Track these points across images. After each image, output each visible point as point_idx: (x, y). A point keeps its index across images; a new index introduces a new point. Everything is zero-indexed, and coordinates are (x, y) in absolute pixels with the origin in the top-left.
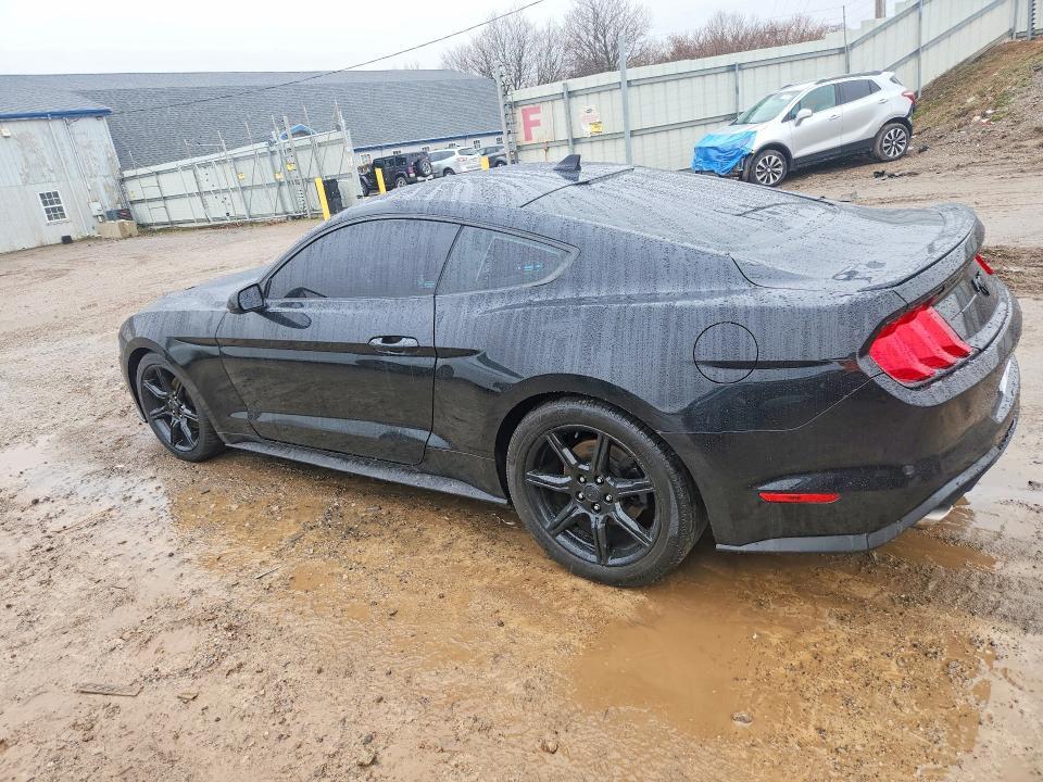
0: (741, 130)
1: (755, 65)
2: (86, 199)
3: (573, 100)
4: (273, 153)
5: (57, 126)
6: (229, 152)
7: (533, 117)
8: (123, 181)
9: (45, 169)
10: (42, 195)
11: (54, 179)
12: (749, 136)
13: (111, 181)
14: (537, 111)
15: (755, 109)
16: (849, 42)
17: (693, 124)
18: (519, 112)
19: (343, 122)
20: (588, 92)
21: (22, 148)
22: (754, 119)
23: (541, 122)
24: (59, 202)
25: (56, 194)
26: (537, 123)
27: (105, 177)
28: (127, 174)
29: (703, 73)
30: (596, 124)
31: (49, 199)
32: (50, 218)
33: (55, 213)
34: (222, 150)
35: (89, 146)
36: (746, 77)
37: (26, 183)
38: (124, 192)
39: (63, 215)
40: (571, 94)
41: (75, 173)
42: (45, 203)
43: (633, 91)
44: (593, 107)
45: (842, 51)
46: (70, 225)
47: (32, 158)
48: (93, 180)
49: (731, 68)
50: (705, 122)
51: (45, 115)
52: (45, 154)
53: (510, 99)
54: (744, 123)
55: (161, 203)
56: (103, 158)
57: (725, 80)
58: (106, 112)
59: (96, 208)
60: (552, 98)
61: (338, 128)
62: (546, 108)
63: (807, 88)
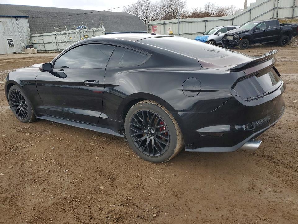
0: (205, 36)
1: (210, 21)
2: (20, 42)
3: (166, 25)
4: (81, 32)
5: (14, 20)
6: (68, 31)
7: (155, 28)
8: (31, 37)
9: (9, 32)
10: (8, 40)
11: (12, 35)
12: (207, 37)
13: (28, 37)
14: (156, 27)
15: (209, 31)
16: (233, 18)
17: (195, 34)
18: (152, 27)
19: (103, 26)
20: (170, 24)
21: (3, 25)
22: (209, 33)
23: (157, 30)
24: (12, 42)
25: (12, 39)
26: (156, 30)
27: (26, 36)
28: (33, 35)
29: (198, 22)
30: (171, 32)
31: (10, 40)
32: (10, 46)
33: (11, 45)
34: (66, 30)
35: (22, 26)
36: (208, 23)
37: (4, 35)
38: (31, 41)
39: (13, 46)
40: (165, 24)
41: (18, 34)
42: (9, 42)
43: (181, 24)
44: (171, 27)
45: (231, 19)
46: (15, 49)
47: (6, 28)
48: (23, 36)
49: (205, 21)
50: (198, 33)
51: (11, 16)
52: (10, 27)
53: (149, 23)
54: (207, 34)
55: (43, 45)
56: (26, 31)
57: (203, 24)
58: (28, 17)
59: (23, 44)
60: (161, 24)
61: (102, 27)
62: (159, 26)
63: (221, 27)
